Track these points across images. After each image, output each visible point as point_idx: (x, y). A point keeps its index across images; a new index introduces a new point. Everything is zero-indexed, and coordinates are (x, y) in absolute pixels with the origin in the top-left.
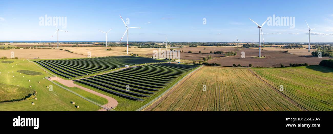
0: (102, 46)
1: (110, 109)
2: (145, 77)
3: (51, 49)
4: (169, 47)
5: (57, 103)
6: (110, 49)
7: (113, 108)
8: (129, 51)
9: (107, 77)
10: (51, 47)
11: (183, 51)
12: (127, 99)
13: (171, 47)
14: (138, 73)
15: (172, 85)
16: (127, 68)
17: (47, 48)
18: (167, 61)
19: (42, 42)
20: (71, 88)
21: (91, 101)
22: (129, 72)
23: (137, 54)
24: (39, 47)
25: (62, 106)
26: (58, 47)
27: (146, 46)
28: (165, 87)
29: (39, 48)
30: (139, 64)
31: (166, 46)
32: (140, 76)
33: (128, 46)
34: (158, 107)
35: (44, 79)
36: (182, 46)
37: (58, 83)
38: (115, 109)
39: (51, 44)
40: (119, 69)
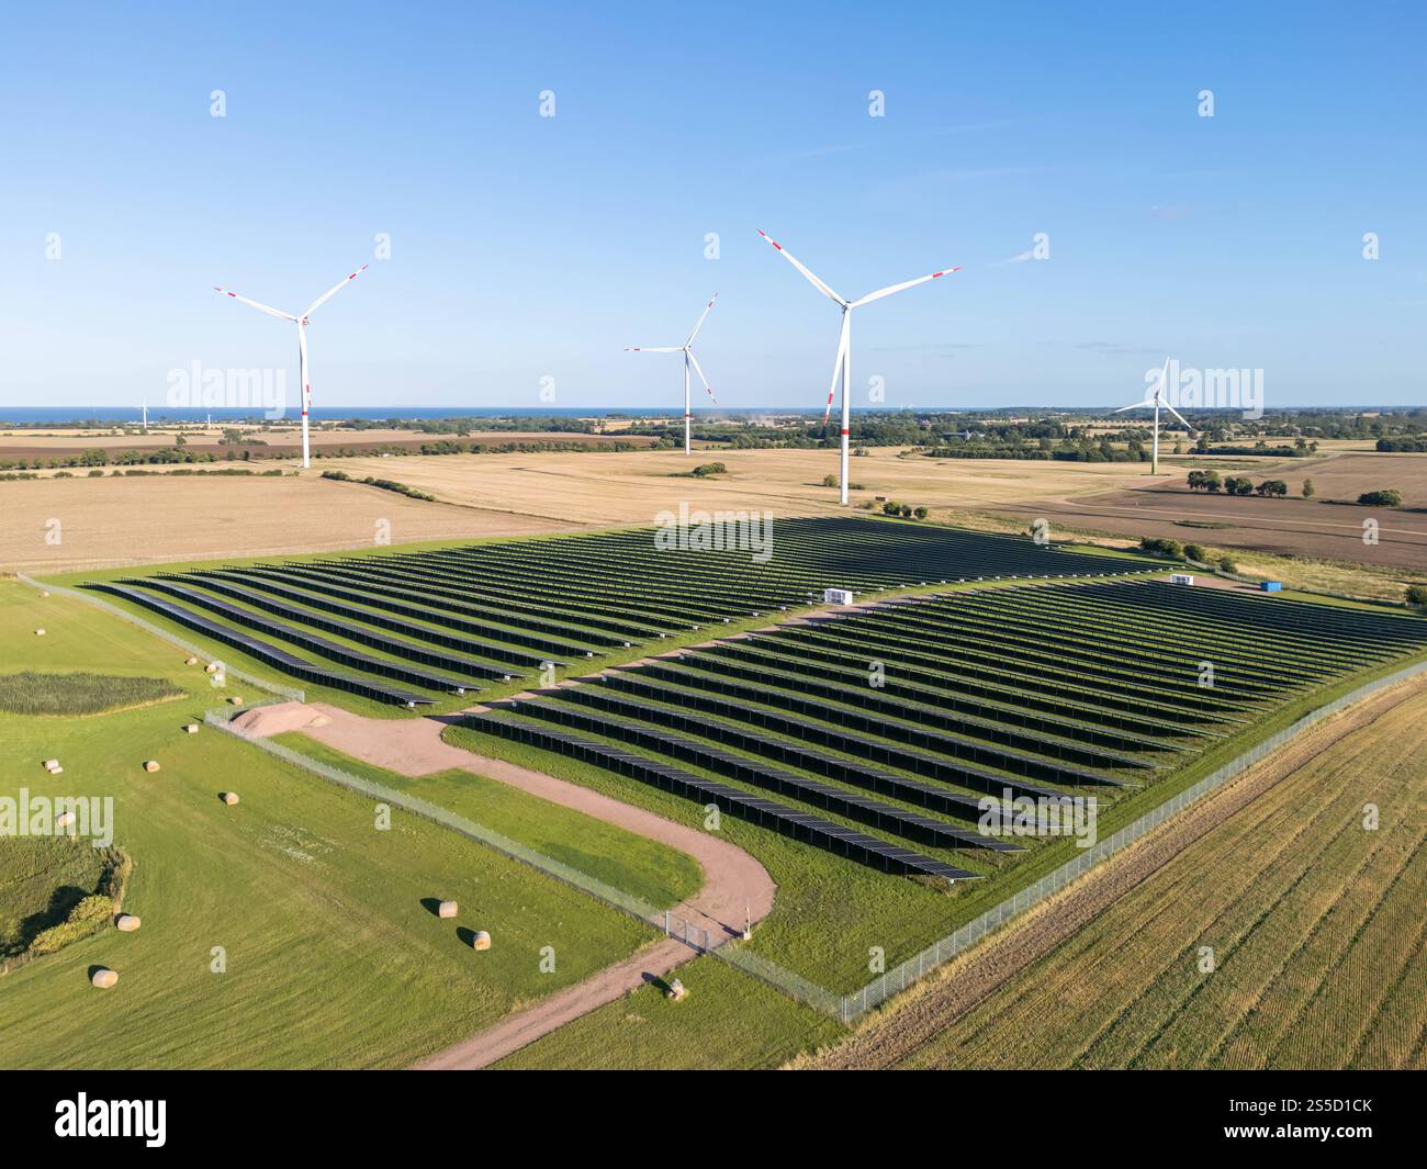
0: (654, 446)
1: (719, 940)
2: (977, 683)
3: (248, 473)
4: (1176, 451)
5: (313, 929)
6: (719, 469)
7: (737, 935)
8: (856, 482)
9: (698, 683)
10: (246, 457)
11: (1307, 491)
12: (839, 863)
13: (1199, 452)
14: (920, 655)
15: (1196, 766)
16: (840, 608)
17: (208, 467)
18: (1155, 568)
19: (163, 417)
20: (424, 785)
21: (581, 880)
22: (854, 643)
23: (914, 508)
24: (129, 458)
25: (360, 946)
26: (307, 462)
27: (984, 445)
28: (1140, 785)
29: (137, 467)
30: (933, 579)
31: (1155, 448)
32: (938, 674)
33: (851, 445)
34: (1076, 946)
35: (193, 729)
36: (1301, 444)
37: (317, 751)
38: (756, 938)
39: (248, 433)
40: (784, 620)
